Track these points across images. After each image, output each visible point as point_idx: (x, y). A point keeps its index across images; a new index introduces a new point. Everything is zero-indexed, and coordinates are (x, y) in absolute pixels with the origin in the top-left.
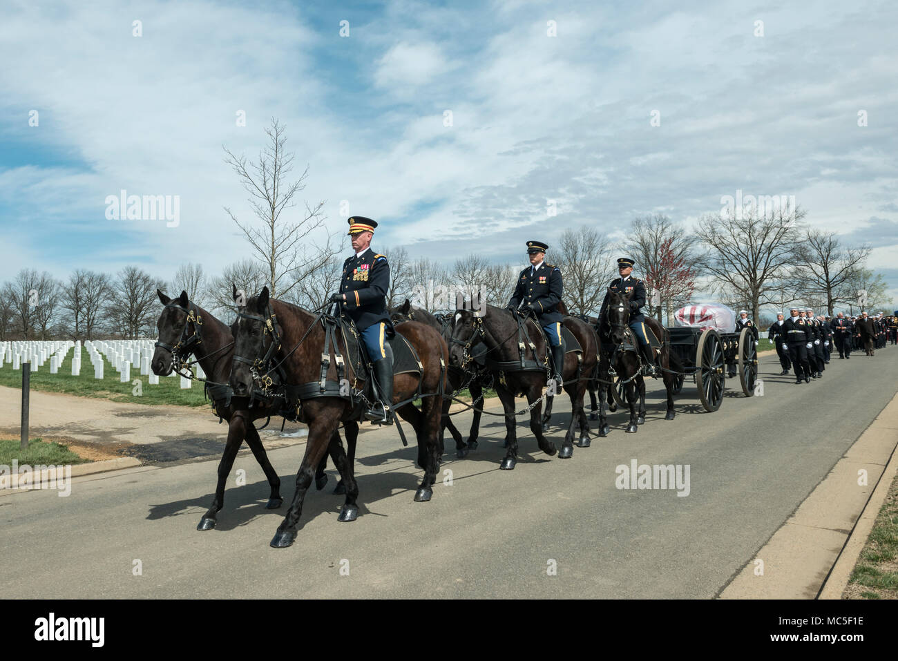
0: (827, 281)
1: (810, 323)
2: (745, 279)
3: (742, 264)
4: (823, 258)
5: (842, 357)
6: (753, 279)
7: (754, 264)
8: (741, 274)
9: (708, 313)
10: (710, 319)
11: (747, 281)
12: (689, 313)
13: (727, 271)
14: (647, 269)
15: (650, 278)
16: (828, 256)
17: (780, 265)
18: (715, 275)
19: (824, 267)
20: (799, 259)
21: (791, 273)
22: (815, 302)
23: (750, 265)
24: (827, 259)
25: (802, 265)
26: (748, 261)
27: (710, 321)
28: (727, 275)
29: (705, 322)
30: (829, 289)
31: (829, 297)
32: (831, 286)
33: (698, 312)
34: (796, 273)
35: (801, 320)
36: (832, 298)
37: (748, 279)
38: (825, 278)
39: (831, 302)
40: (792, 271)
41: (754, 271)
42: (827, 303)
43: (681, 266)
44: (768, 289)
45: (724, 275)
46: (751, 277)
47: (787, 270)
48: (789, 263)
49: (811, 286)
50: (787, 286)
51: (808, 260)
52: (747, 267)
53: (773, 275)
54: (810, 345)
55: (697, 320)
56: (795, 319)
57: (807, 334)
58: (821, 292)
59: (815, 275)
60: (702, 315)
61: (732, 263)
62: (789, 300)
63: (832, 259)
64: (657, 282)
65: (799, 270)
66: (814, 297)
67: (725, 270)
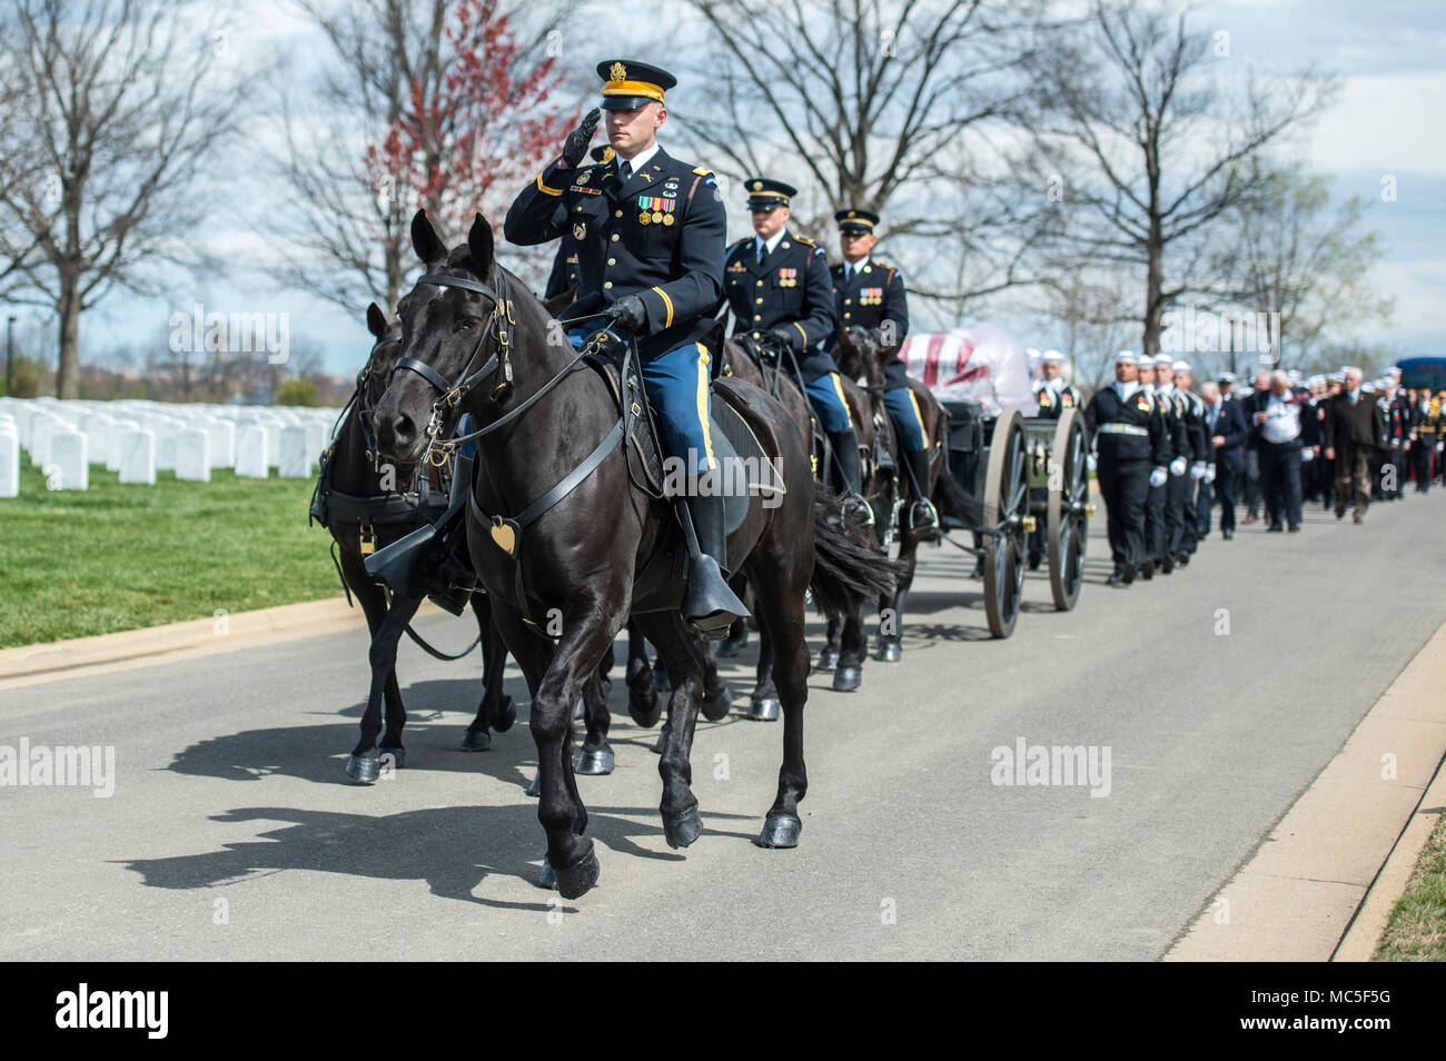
0: (1153, 213)
1: (1165, 407)
2: (819, 176)
3: (809, 104)
4: (1145, 105)
5: (1275, 526)
6: (852, 180)
7: (863, 110)
8: (802, 151)
9: (977, 359)
10: (982, 375)
11: (826, 185)
12: (924, 356)
13: (743, 135)
14: (392, 93)
15: (404, 139)
16: (1166, 97)
17: (965, 122)
18: (692, 146)
19: (1145, 146)
20: (1047, 103)
21: (1006, 157)
22: (1092, 302)
23: (842, 113)
24: (1161, 112)
25: (1058, 127)
26: (837, 93)
27: (981, 383)
28: (740, 149)
29: (965, 385)
30: (1154, 244)
31: (1154, 279)
32: (1166, 232)
33: (948, 355)
34: (1031, 163)
35: (1142, 394)
36: (1166, 289)
37: (832, 175)
38: (1145, 197)
39: (1159, 300)
40: (1018, 153)
41: (858, 142)
42: (1142, 309)
43: (543, 97)
44: (906, 228)
45: (728, 151)
46: (841, 166)
47: (994, 145)
48: (1005, 114)
49: (1085, 223)
50: (987, 222)
51: (1080, 105)
52: (833, 120)
53: (933, 167)
54: (1160, 476)
55: (944, 377)
56: (1127, 391)
57: (1154, 437)
58: (1120, 258)
59: (1104, 179)
60: (960, 365)
61: (770, 99)
62: (991, 283)
63: (1182, 112)
64: (433, 161)
65: (1046, 149)
66: (1090, 277)
67: (737, 128)
